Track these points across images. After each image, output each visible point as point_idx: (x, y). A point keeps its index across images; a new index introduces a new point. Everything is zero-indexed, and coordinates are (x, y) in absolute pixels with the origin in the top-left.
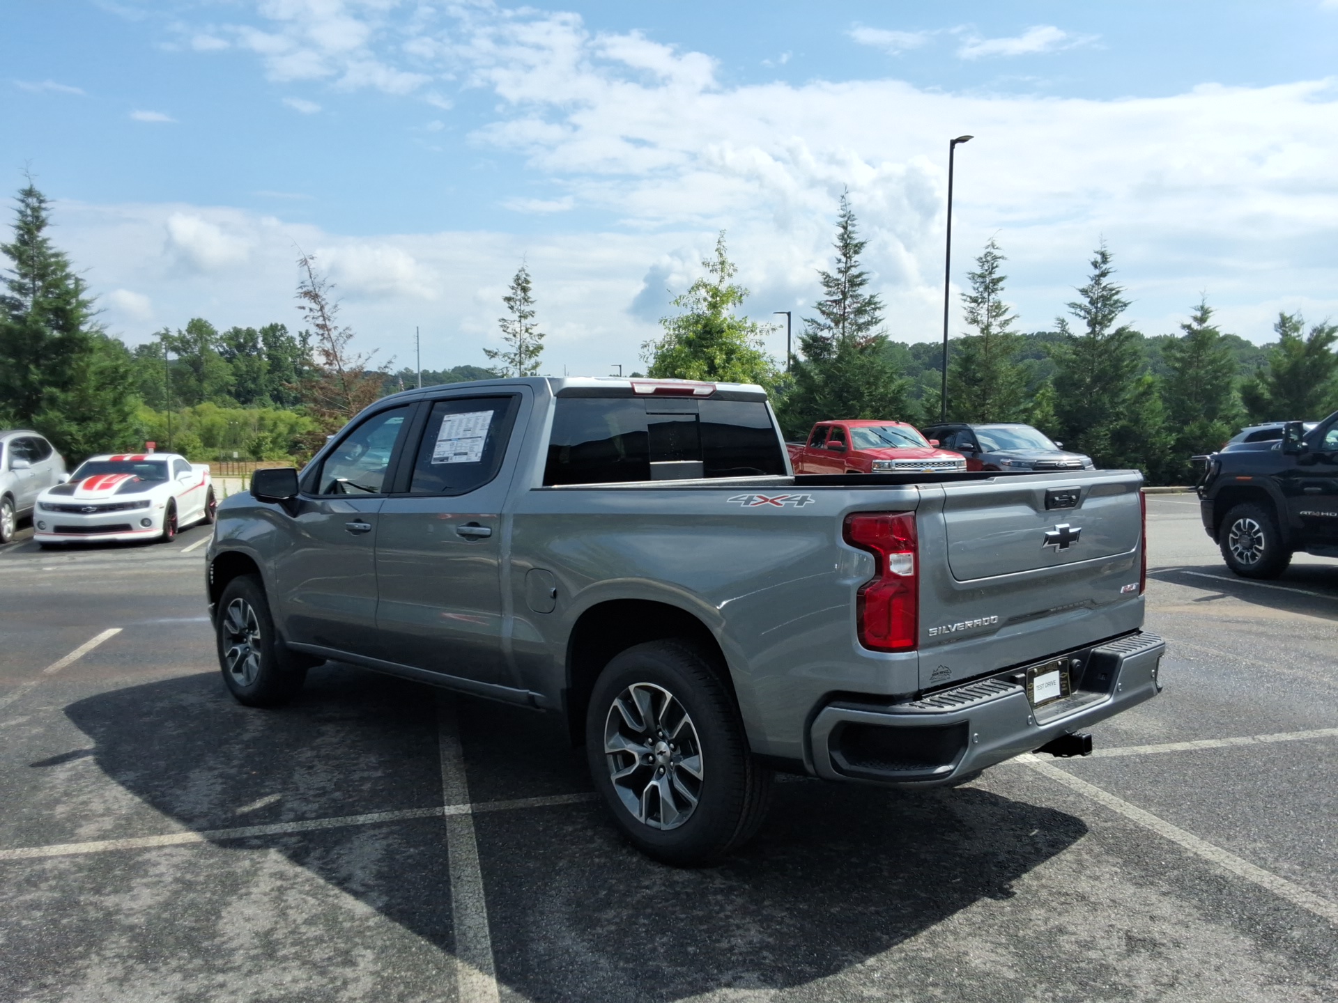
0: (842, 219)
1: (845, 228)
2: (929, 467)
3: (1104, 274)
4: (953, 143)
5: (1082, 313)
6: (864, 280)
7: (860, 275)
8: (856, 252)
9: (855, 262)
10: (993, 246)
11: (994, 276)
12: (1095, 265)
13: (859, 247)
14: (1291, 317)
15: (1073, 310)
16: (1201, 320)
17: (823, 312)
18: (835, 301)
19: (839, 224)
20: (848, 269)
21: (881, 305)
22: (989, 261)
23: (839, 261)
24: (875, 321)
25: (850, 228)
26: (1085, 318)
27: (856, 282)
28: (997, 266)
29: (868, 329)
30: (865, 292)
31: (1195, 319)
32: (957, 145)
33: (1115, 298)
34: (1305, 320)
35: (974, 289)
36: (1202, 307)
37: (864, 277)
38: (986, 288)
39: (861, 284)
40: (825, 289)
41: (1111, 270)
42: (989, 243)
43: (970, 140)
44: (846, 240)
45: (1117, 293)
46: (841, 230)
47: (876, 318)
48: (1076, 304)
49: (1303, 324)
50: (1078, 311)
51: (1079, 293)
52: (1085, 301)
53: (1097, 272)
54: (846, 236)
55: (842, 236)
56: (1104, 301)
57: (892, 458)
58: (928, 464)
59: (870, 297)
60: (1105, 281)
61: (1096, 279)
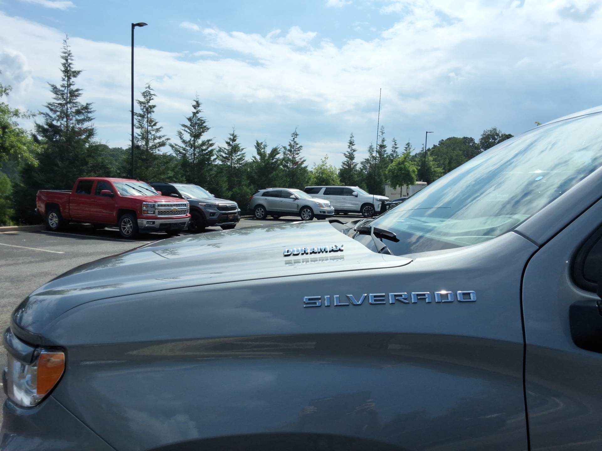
0: (64, 55)
1: (67, 60)
2: (175, 207)
3: (197, 112)
4: (133, 26)
5: (189, 131)
6: (80, 94)
7: (77, 90)
8: (74, 76)
9: (73, 82)
10: (149, 87)
11: (150, 104)
12: (195, 107)
13: (76, 74)
14: (262, 143)
15: (183, 128)
16: (234, 140)
17: (51, 110)
18: (60, 104)
19: (63, 57)
20: (69, 85)
21: (92, 110)
22: (147, 94)
23: (64, 80)
24: (89, 119)
25: (69, 61)
26: (189, 133)
27: (74, 94)
28: (152, 99)
29: (83, 124)
31: (230, 139)
32: (136, 28)
33: (205, 124)
35: (141, 109)
36: (233, 134)
37: (80, 92)
38: (147, 109)
39: (78, 96)
40: (54, 96)
41: (201, 111)
42: (147, 86)
43: (145, 27)
44: (67, 68)
45: (204, 122)
46: (64, 61)
47: (89, 118)
48: (185, 125)
49: (267, 146)
50: (186, 129)
51: (187, 120)
52: (188, 123)
53: (195, 111)
54: (67, 65)
55: (64, 65)
56: (199, 126)
57: (155, 202)
58: (174, 205)
59: (85, 105)
60: (199, 115)
61: (195, 114)
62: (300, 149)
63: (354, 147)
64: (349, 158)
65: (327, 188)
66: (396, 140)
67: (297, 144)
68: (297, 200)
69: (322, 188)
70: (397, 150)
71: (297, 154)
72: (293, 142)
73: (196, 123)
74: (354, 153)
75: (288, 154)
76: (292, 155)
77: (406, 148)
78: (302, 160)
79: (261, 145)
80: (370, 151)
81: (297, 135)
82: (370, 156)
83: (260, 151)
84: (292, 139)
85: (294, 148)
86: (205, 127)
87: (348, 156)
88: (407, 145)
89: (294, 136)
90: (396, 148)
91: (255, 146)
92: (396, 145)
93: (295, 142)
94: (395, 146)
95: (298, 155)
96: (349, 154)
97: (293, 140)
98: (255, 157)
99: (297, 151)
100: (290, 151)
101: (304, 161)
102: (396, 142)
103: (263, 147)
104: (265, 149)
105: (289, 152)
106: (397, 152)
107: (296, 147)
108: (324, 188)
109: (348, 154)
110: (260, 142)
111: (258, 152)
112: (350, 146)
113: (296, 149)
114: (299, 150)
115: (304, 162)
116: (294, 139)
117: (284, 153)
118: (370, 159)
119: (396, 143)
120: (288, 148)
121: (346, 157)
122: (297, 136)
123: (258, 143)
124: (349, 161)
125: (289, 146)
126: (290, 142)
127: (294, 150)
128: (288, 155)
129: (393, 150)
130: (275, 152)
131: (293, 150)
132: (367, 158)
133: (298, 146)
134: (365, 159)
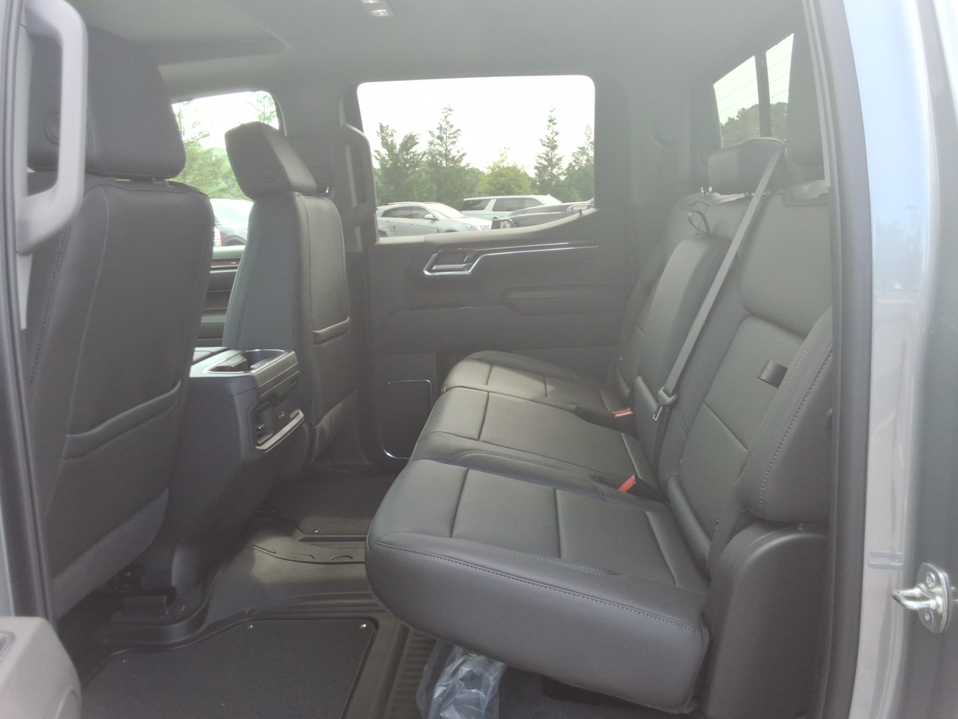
62: (458, 134)
63: (555, 128)
64: (548, 146)
65: (498, 199)
67: (452, 126)
68: (436, 221)
69: (490, 200)
71: (453, 143)
72: (445, 122)
74: (556, 138)
75: (438, 144)
76: (444, 146)
78: (461, 154)
79: (387, 129)
80: (586, 134)
81: (450, 110)
82: (587, 142)
83: (385, 139)
84: (444, 118)
85: (446, 134)
87: (547, 143)
89: (447, 112)
91: (378, 132)
93: (448, 123)
95: (455, 145)
96: (548, 139)
97: (445, 120)
99: (451, 138)
100: (440, 138)
101: (464, 155)
103: (390, 133)
104: (393, 136)
105: (439, 141)
107: (451, 132)
108: (493, 200)
109: (547, 141)
110: (384, 125)
111: (382, 143)
112: (550, 126)
113: (451, 134)
114: (455, 137)
115: (464, 157)
116: (446, 117)
117: (431, 143)
118: (586, 147)
120: (437, 133)
121: (544, 145)
122: (452, 113)
123: (382, 127)
124: (549, 152)
125: (438, 129)
126: (440, 124)
127: (447, 137)
128: (438, 146)
130: (410, 141)
131: (445, 136)
132: (581, 146)
133: (454, 130)
134: (579, 148)
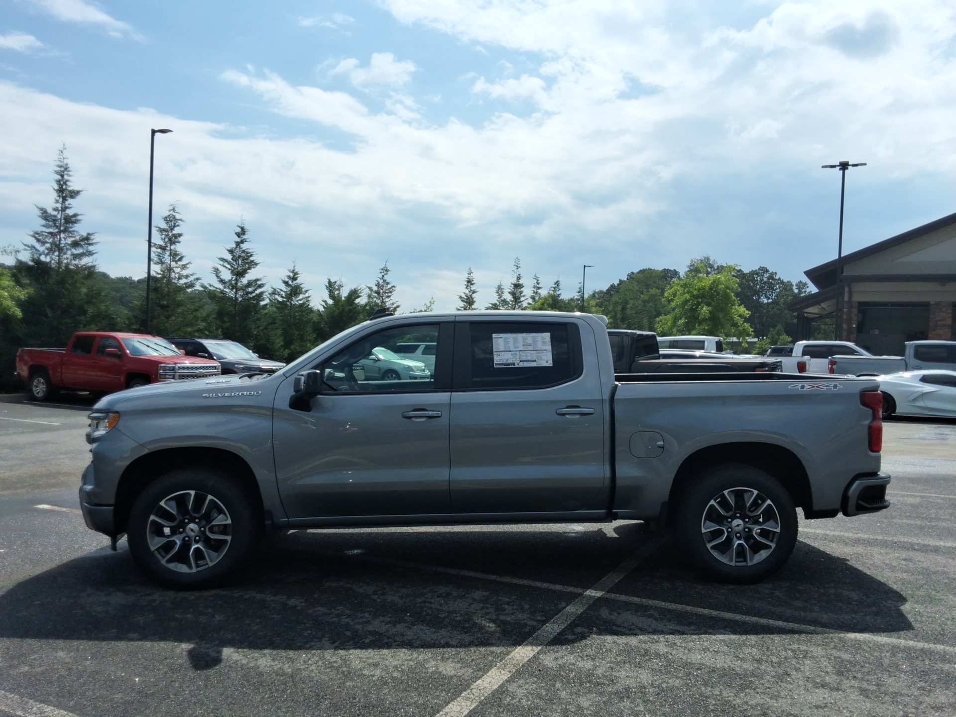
0: (59, 169)
1: (62, 176)
2: (201, 370)
3: (242, 242)
4: (154, 132)
5: (229, 266)
6: (78, 220)
7: (75, 215)
8: (72, 197)
9: (69, 204)
10: (174, 210)
11: (174, 232)
12: (238, 235)
13: (74, 194)
14: (335, 282)
15: (222, 263)
16: (294, 279)
17: (38, 240)
18: (51, 233)
19: (57, 173)
20: (64, 209)
21: (94, 241)
22: (172, 221)
23: (57, 201)
24: (90, 254)
25: (66, 177)
26: (229, 269)
27: (71, 220)
28: (178, 226)
29: (81, 259)
30: (81, 230)
31: (289, 277)
32: (157, 135)
33: (252, 259)
34: (343, 285)
35: (162, 239)
36: (293, 271)
37: (79, 218)
38: (170, 239)
39: (76, 223)
40: (43, 222)
41: (247, 240)
42: (171, 208)
43: (169, 133)
44: (62, 186)
45: (251, 255)
46: (59, 177)
47: (90, 252)
48: (225, 259)
49: (343, 287)
50: (226, 264)
51: (227, 252)
52: (229, 257)
53: (239, 240)
54: (62, 183)
55: (58, 182)
56: (243, 260)
57: (175, 363)
58: (200, 368)
59: (85, 235)
60: (244, 246)
61: (238, 244)
62: (392, 290)
63: (473, 288)
64: (466, 302)
65: (426, 345)
66: (538, 278)
67: (388, 284)
68: (378, 362)
69: (419, 345)
70: (539, 291)
71: (389, 297)
72: (382, 281)
73: (240, 257)
74: (474, 295)
75: (375, 297)
76: (381, 299)
77: (555, 288)
78: (395, 306)
79: (335, 285)
80: (498, 293)
81: (387, 271)
82: (499, 300)
83: (333, 292)
84: (381, 277)
85: (382, 289)
86: (252, 261)
87: (466, 299)
88: (555, 284)
89: (384, 272)
90: (539, 288)
91: (326, 286)
92: (538, 284)
93: (384, 281)
94: (537, 286)
95: (390, 299)
96: (466, 296)
97: (382, 278)
98: (325, 302)
99: (387, 293)
100: (378, 293)
101: (398, 307)
102: (539, 279)
103: (337, 287)
104: (340, 290)
105: (376, 295)
106: (540, 294)
107: (387, 288)
108: (423, 345)
109: (465, 297)
110: (333, 281)
111: (330, 295)
112: (468, 286)
113: (386, 290)
114: (390, 292)
115: (397, 309)
116: (383, 276)
117: (369, 296)
118: (498, 304)
119: (539, 282)
120: (375, 288)
121: (463, 301)
122: (388, 273)
123: (330, 282)
124: (467, 307)
125: (376, 285)
126: (377, 281)
127: (383, 292)
128: (375, 299)
129: (534, 291)
130: (354, 294)
131: (382, 291)
132: (493, 302)
133: (389, 286)
134: (492, 304)
